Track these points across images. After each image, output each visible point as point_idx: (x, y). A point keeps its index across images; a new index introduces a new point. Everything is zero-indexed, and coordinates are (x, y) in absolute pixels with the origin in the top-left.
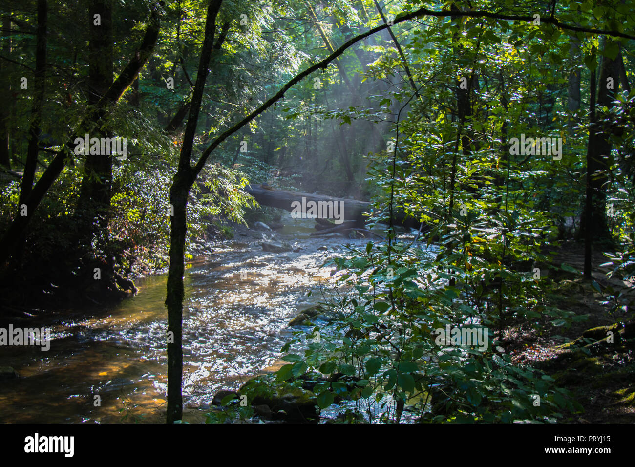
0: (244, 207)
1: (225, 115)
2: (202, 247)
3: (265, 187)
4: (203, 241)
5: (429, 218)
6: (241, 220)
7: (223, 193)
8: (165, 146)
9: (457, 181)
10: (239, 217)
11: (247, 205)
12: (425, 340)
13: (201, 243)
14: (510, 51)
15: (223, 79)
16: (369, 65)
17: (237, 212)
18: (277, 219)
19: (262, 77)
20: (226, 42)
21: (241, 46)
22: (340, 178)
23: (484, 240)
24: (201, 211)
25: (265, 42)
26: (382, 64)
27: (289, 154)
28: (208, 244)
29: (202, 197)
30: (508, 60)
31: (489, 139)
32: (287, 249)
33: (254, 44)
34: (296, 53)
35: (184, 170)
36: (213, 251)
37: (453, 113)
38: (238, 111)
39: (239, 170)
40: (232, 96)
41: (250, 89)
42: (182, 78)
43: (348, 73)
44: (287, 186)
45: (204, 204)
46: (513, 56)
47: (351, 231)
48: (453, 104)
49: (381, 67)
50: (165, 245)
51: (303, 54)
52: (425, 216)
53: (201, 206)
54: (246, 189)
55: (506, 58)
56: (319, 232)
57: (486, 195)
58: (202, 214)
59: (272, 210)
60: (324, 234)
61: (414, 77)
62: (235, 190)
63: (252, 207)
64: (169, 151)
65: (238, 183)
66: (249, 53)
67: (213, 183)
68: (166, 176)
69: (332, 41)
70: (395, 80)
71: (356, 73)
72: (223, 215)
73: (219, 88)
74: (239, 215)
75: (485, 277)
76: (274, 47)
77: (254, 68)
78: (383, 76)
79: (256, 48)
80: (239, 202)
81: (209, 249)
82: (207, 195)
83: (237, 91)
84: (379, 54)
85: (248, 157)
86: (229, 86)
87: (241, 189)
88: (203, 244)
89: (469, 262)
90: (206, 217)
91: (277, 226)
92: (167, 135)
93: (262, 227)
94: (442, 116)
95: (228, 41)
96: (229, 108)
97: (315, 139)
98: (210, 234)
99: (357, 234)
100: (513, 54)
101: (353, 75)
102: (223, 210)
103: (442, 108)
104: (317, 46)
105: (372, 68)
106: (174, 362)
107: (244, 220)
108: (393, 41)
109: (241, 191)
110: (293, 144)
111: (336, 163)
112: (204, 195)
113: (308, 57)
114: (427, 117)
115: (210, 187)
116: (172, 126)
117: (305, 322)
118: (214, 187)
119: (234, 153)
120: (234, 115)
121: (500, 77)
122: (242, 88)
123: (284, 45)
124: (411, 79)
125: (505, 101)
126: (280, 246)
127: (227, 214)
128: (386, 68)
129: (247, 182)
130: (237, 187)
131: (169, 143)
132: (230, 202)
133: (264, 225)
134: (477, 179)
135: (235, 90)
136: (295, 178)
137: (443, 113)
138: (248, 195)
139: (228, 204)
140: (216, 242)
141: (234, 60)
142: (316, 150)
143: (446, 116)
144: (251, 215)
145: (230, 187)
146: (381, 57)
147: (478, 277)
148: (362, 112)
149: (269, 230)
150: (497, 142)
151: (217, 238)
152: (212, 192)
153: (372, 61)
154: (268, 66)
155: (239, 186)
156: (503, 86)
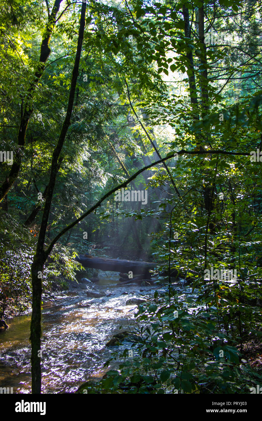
0: (75, 271)
1: (62, 213)
2: (49, 296)
3: (87, 255)
4: (49, 292)
5: (192, 275)
6: (74, 279)
7: (62, 262)
8: (26, 235)
9: (208, 250)
10: (72, 277)
11: (77, 269)
12: (196, 356)
13: (48, 293)
14: (234, 168)
15: (60, 191)
16: (149, 178)
17: (71, 274)
18: (95, 275)
19: (84, 188)
20: (61, 168)
21: (70, 170)
22: (134, 247)
23: (227, 287)
24: (48, 274)
25: (86, 169)
26: (158, 178)
27: (101, 233)
28: (53, 294)
29: (49, 265)
30: (233, 173)
31: (225, 222)
32: (103, 295)
33: (79, 170)
34: (104, 174)
35: (40, 253)
36: (56, 298)
37: (202, 207)
38: (70, 210)
39: (72, 247)
40: (66, 201)
41: (77, 196)
42: (34, 190)
43: (136, 183)
44: (101, 254)
45: (50, 269)
46: (236, 171)
47: (142, 281)
48: (202, 201)
49: (157, 180)
50: (26, 296)
51: (109, 174)
52: (190, 273)
53: (48, 270)
54: (77, 259)
55: (232, 172)
56: (122, 283)
57: (226, 258)
58: (49, 276)
59: (92, 270)
60: (125, 284)
61: (177, 185)
62: (69, 260)
63: (80, 270)
64: (28, 238)
65: (71, 255)
66: (75, 174)
67: (56, 256)
68: (26, 253)
69: (126, 165)
70: (165, 188)
71: (141, 183)
72: (63, 276)
73: (57, 196)
74: (72, 276)
75: (229, 311)
76: (90, 170)
77: (79, 183)
78: (158, 185)
79: (80, 172)
80: (72, 267)
81: (53, 297)
82: (52, 264)
83: (69, 198)
84: (154, 172)
85: (76, 238)
86: (64, 195)
87: (73, 259)
88: (49, 294)
89: (219, 302)
90: (51, 277)
91: (95, 280)
92: (26, 228)
93: (87, 281)
94: (195, 208)
95: (63, 168)
96: (64, 208)
97: (117, 224)
98: (54, 288)
99: (146, 283)
100: (236, 170)
101: (139, 184)
102: (62, 273)
103: (195, 204)
104: (116, 168)
105: (151, 181)
106: (36, 378)
107: (75, 279)
108: (162, 164)
109: (73, 260)
110: (103, 227)
111: (131, 238)
112: (50, 264)
113: (111, 175)
114: (186, 209)
115: (54, 258)
116: (29, 221)
117: (116, 343)
118: (56, 258)
119: (67, 235)
120: (68, 212)
121: (229, 184)
122: (72, 196)
123: (97, 169)
124: (175, 187)
125: (233, 198)
126: (98, 293)
127: (65, 276)
128: (159, 181)
129: (77, 255)
130: (71, 258)
131: (28, 233)
132: (66, 268)
133: (87, 280)
134: (220, 249)
135: (68, 197)
136: (105, 249)
137: (195, 206)
138: (78, 262)
139: (65, 269)
140: (57, 292)
141: (66, 179)
142: (118, 231)
143: (197, 208)
144: (79, 275)
145: (66, 258)
146: (156, 174)
147: (225, 311)
148: (149, 213)
149: (91, 283)
150: (230, 223)
151: (58, 290)
152: (55, 262)
153: (151, 176)
154: (88, 182)
155: (72, 257)
156: (231, 189)
